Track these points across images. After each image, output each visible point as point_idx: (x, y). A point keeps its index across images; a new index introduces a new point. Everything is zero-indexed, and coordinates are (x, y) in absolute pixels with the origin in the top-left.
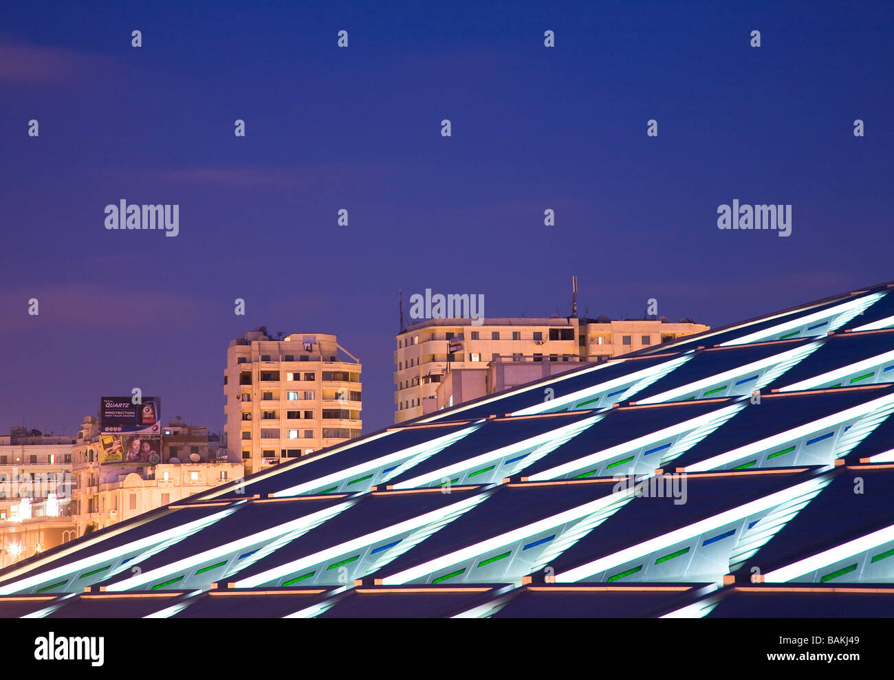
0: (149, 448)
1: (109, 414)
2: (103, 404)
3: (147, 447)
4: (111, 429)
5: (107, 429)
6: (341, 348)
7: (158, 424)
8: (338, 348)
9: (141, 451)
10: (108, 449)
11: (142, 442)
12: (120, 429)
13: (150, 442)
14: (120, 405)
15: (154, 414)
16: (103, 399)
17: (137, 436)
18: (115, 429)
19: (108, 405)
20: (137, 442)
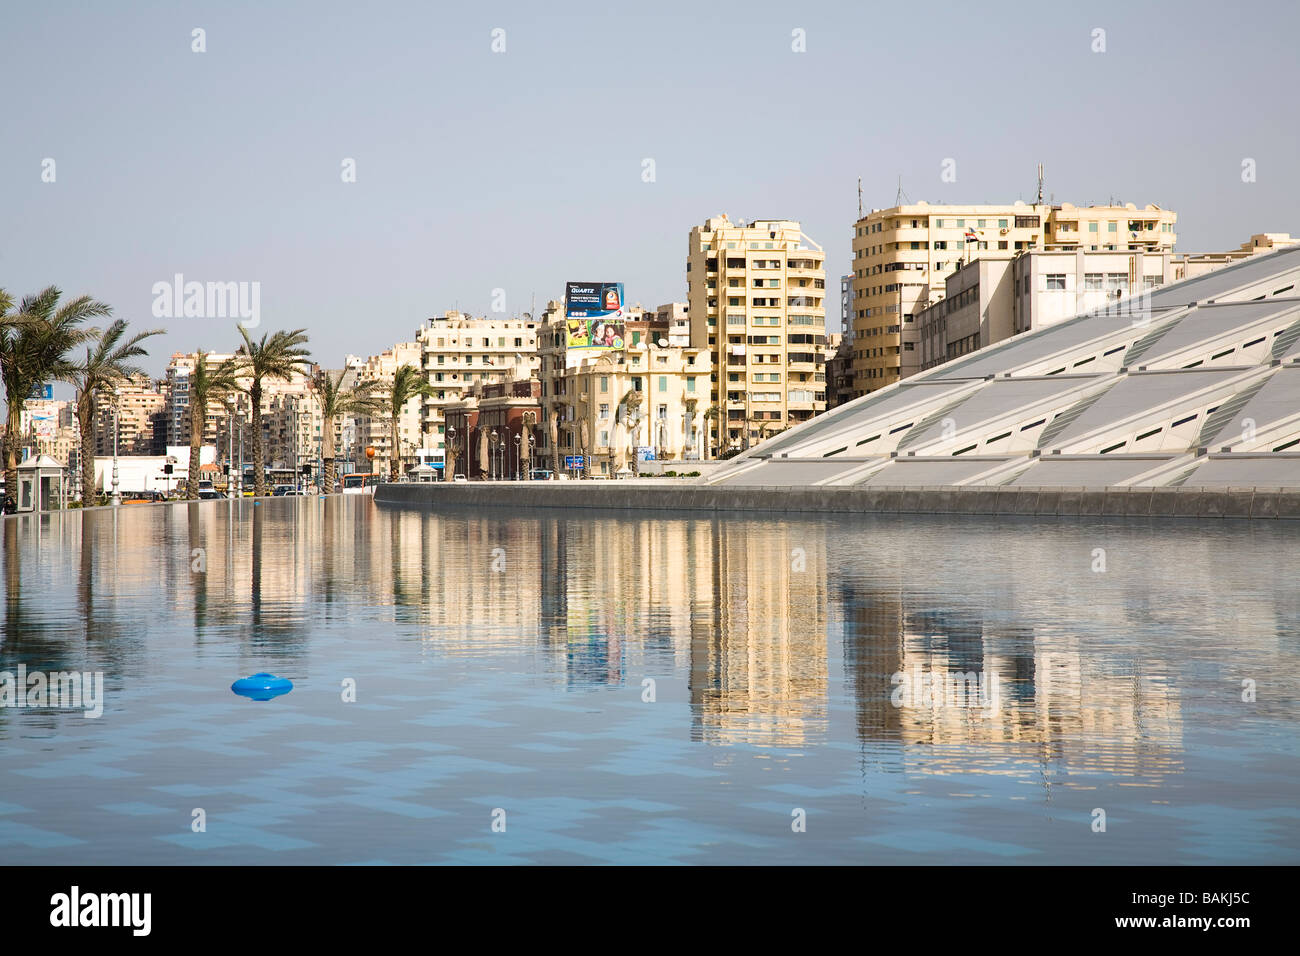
0: (613, 333)
1: (574, 299)
2: (569, 290)
3: (611, 332)
4: (577, 314)
5: (573, 314)
6: (805, 236)
7: (621, 309)
8: (801, 236)
9: (605, 336)
10: (574, 333)
11: (607, 327)
12: (585, 314)
13: (614, 327)
14: (585, 290)
15: (618, 299)
16: (569, 284)
17: (603, 321)
18: (581, 314)
19: (574, 290)
20: (601, 327)
